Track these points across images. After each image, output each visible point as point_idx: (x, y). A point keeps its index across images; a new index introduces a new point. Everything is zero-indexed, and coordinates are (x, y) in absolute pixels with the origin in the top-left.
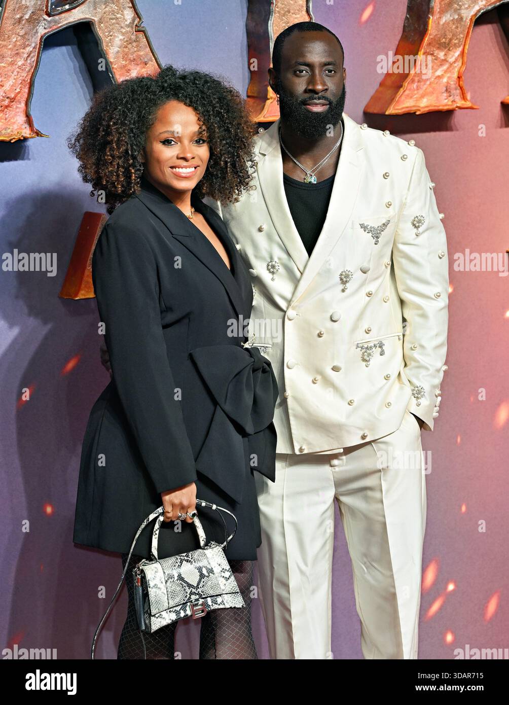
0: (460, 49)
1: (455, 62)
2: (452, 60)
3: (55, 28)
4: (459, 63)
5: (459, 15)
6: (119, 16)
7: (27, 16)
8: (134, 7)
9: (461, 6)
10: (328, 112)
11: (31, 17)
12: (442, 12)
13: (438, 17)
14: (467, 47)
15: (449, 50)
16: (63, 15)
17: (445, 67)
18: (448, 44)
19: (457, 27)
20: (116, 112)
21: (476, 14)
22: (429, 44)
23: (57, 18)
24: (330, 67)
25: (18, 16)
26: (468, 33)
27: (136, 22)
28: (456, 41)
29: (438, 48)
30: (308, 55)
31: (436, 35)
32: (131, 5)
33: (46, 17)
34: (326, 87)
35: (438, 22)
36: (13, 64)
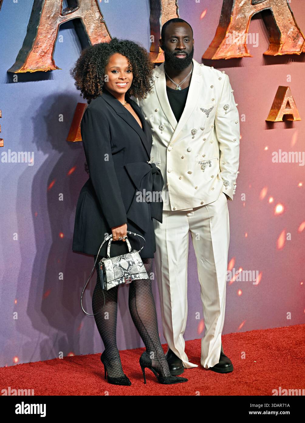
0: (245, 30)
3: (65, 21)
5: (244, 15)
6: (93, 15)
7: (52, 16)
8: (100, 12)
9: (245, 11)
10: (186, 58)
11: (54, 16)
12: (237, 14)
13: (235, 16)
14: (248, 29)
15: (240, 31)
16: (68, 15)
18: (240, 28)
19: (243, 21)
20: (92, 58)
21: (252, 15)
22: (231, 28)
23: (65, 16)
24: (187, 38)
25: (48, 16)
26: (248, 23)
27: (101, 18)
28: (243, 27)
29: (235, 30)
30: (177, 33)
31: (234, 24)
32: (98, 11)
33: (60, 16)
34: (185, 47)
35: (235, 18)
36: (46, 37)
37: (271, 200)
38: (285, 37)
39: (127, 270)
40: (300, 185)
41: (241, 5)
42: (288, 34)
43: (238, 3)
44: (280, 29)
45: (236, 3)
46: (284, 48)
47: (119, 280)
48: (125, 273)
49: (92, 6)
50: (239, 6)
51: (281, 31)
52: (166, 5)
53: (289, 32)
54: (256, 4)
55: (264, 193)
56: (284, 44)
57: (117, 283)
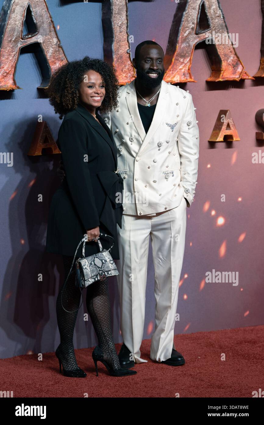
0: (189, 58)
1: (187, 63)
2: (186, 62)
3: (25, 44)
4: (189, 64)
5: (189, 44)
6: (51, 40)
7: (13, 39)
8: (57, 37)
9: (189, 40)
11: (15, 40)
12: (182, 42)
13: (180, 44)
14: (192, 57)
15: (185, 58)
16: (28, 39)
17: (183, 65)
18: (185, 56)
19: (188, 49)
21: (195, 44)
22: (177, 56)
23: (26, 40)
24: (160, 60)
25: (10, 39)
26: (192, 51)
27: (58, 43)
28: (188, 55)
29: (180, 57)
30: (152, 54)
31: (180, 52)
32: (56, 36)
33: (21, 40)
35: (180, 46)
36: (7, 59)
37: (213, 213)
38: (225, 64)
39: (101, 268)
40: (240, 199)
41: (185, 35)
42: (229, 62)
43: (183, 33)
44: (221, 57)
45: (182, 33)
46: (225, 74)
47: (95, 277)
48: (99, 271)
49: (50, 31)
50: (184, 36)
51: (222, 59)
52: (118, 33)
53: (230, 60)
54: (200, 34)
55: (207, 206)
56: (225, 71)
57: (93, 280)
